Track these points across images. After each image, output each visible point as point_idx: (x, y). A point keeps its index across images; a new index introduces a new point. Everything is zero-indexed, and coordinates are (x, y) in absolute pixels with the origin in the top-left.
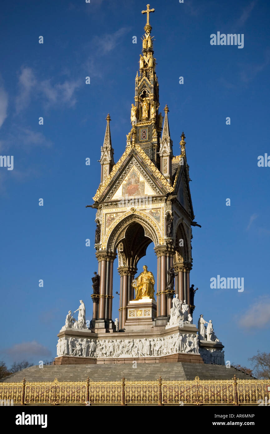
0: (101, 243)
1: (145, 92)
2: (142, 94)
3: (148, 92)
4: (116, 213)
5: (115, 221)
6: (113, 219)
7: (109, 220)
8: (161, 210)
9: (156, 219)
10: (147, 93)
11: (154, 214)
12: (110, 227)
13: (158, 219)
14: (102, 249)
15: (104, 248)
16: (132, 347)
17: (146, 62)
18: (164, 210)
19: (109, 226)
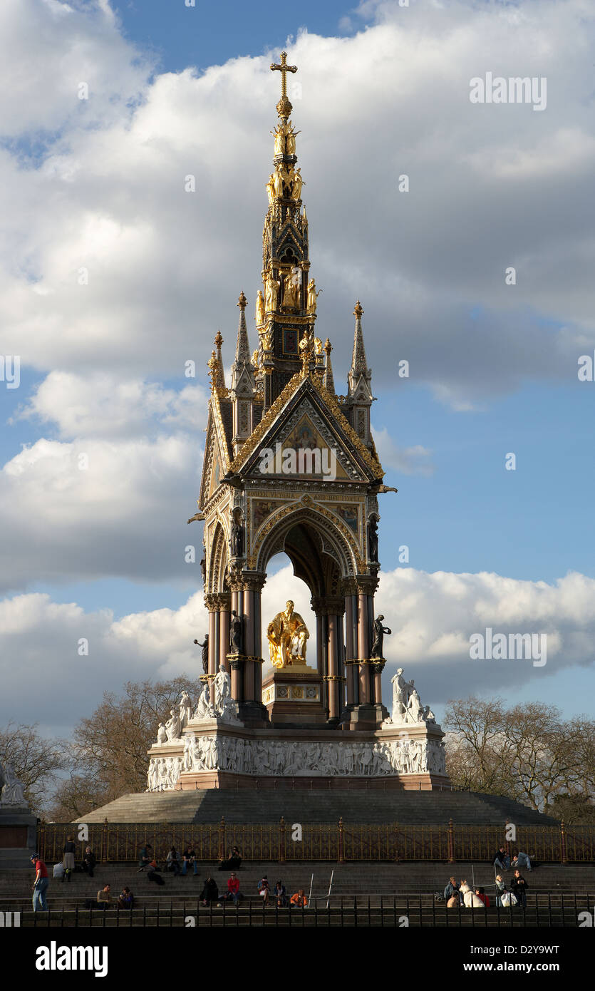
0: (245, 556)
1: (289, 252)
2: (285, 254)
3: (298, 255)
4: (274, 503)
5: (271, 517)
6: (267, 512)
7: (259, 512)
8: (360, 509)
9: (350, 524)
10: (294, 255)
11: (346, 515)
12: (262, 526)
13: (354, 525)
14: (248, 568)
15: (251, 566)
16: (319, 758)
17: (288, 184)
18: (366, 510)
19: (259, 525)
